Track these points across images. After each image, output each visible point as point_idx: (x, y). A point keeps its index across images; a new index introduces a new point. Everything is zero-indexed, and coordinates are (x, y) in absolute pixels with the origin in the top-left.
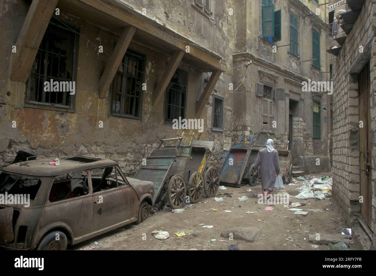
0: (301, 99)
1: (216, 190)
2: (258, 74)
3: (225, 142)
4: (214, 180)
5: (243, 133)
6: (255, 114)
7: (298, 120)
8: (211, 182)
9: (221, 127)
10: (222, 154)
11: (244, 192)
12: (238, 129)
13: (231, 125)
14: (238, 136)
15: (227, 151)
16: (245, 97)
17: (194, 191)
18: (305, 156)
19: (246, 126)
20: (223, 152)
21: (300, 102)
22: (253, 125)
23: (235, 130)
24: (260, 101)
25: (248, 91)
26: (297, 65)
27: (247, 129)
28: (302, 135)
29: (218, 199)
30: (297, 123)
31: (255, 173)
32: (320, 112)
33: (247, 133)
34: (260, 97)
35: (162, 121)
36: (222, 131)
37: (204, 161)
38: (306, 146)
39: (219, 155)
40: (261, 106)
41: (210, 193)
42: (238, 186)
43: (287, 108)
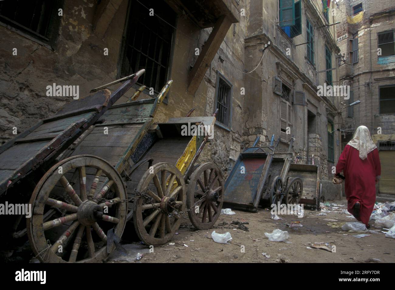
0: (318, 113)
1: (216, 213)
2: (275, 66)
3: (232, 148)
4: (213, 192)
5: (257, 137)
6: (272, 115)
7: (315, 137)
8: (204, 195)
9: (227, 125)
10: (228, 163)
11: (267, 220)
12: (250, 132)
13: (240, 126)
14: (250, 141)
15: (234, 161)
16: (260, 91)
17: (156, 212)
18: (322, 180)
19: (261, 128)
20: (229, 161)
21: (317, 117)
22: (269, 129)
23: (247, 134)
24: (277, 101)
25: (264, 81)
26: (313, 74)
27: (263, 132)
28: (319, 154)
29: (220, 235)
30: (313, 140)
31: (278, 191)
32: (333, 133)
33: (262, 138)
34: (278, 95)
35: (116, 72)
36: (228, 129)
37: (192, 147)
38: (322, 168)
39: (222, 164)
40: (279, 106)
41: (203, 221)
42: (254, 210)
43: (305, 119)
